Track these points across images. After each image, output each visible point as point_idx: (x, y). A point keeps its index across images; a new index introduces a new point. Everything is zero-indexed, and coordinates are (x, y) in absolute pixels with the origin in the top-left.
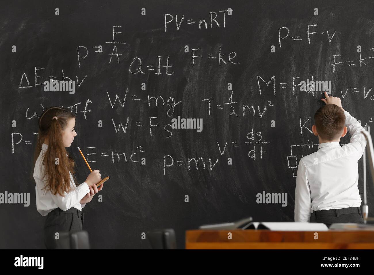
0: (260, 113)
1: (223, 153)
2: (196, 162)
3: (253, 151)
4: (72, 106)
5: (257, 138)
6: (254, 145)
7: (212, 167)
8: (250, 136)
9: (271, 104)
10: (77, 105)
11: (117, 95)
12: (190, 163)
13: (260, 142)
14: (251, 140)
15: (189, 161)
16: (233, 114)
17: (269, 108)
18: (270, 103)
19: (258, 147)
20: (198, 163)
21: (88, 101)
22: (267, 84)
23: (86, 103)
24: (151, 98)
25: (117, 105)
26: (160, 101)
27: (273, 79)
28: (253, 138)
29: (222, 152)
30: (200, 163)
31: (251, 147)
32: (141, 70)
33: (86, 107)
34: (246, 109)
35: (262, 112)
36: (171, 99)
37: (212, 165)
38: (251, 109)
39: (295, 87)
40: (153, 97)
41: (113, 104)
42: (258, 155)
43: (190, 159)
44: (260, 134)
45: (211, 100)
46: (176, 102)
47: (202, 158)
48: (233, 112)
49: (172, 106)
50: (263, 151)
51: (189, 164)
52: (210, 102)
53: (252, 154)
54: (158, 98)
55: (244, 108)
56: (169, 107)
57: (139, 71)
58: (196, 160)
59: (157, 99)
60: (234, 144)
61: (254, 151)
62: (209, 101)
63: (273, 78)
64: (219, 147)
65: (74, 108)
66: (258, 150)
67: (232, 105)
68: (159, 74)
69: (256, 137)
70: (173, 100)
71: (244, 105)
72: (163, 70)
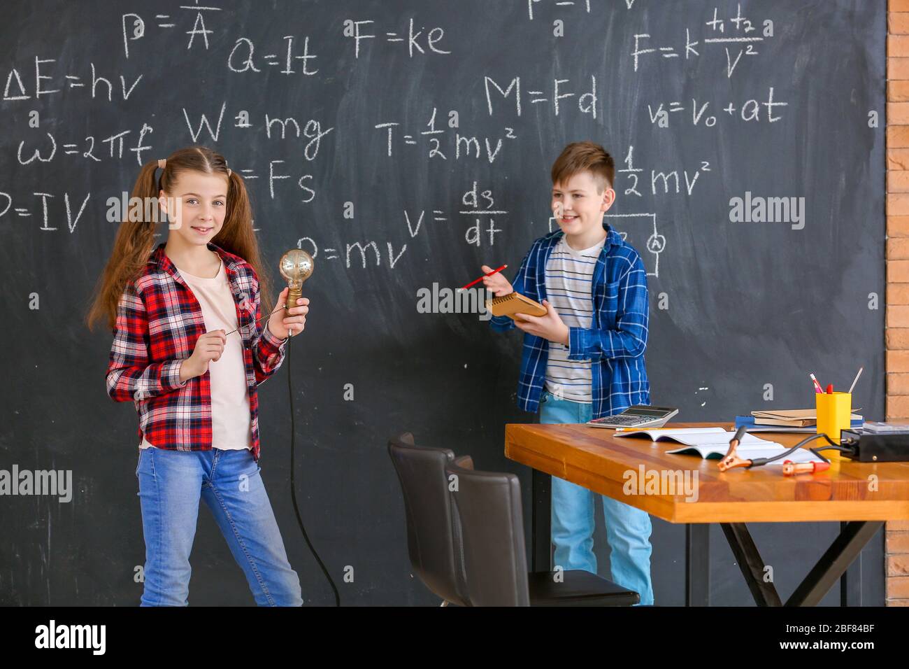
0: (489, 153)
1: (416, 233)
2: (362, 251)
3: (475, 229)
4: (113, 138)
5: (483, 203)
6: (477, 216)
7: (393, 261)
8: (470, 198)
9: (512, 134)
10: (123, 136)
11: (203, 116)
12: (350, 253)
13: (489, 210)
14: (471, 208)
15: (349, 249)
16: (437, 153)
17: (507, 142)
18: (509, 132)
19: (486, 221)
20: (366, 253)
21: (145, 127)
22: (505, 92)
23: (142, 132)
24: (273, 121)
25: (204, 137)
26: (290, 128)
27: (516, 83)
28: (475, 202)
29: (414, 231)
30: (370, 253)
31: (470, 221)
32: (252, 65)
33: (141, 139)
34: (463, 144)
35: (493, 150)
36: (312, 125)
37: (395, 257)
38: (473, 144)
39: (559, 100)
40: (276, 120)
41: (195, 134)
42: (485, 236)
43: (350, 246)
44: (488, 195)
45: (392, 127)
46: (322, 131)
47: (374, 244)
48: (435, 151)
49: (313, 138)
50: (494, 228)
51: (348, 255)
52: (390, 130)
53: (472, 235)
54: (286, 122)
55: (458, 142)
56: (308, 140)
57: (247, 67)
58: (363, 247)
59: (284, 122)
60: (438, 216)
61: (477, 228)
62: (388, 127)
63: (517, 81)
64: (408, 220)
65: (117, 141)
66: (485, 226)
67: (434, 136)
68: (288, 72)
69: (480, 199)
70: (317, 126)
71: (458, 136)
72: (297, 65)
